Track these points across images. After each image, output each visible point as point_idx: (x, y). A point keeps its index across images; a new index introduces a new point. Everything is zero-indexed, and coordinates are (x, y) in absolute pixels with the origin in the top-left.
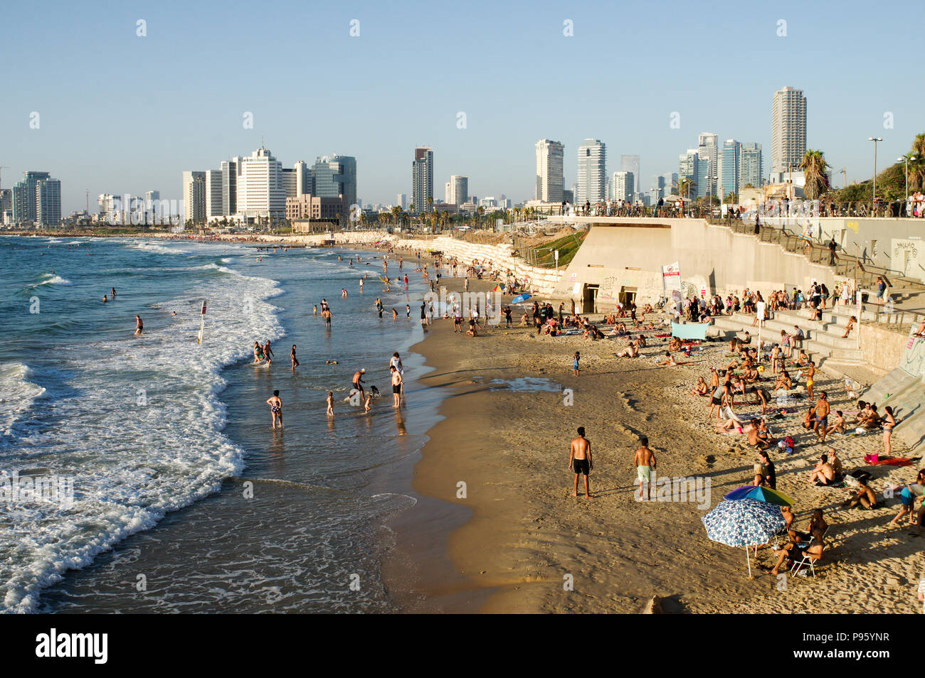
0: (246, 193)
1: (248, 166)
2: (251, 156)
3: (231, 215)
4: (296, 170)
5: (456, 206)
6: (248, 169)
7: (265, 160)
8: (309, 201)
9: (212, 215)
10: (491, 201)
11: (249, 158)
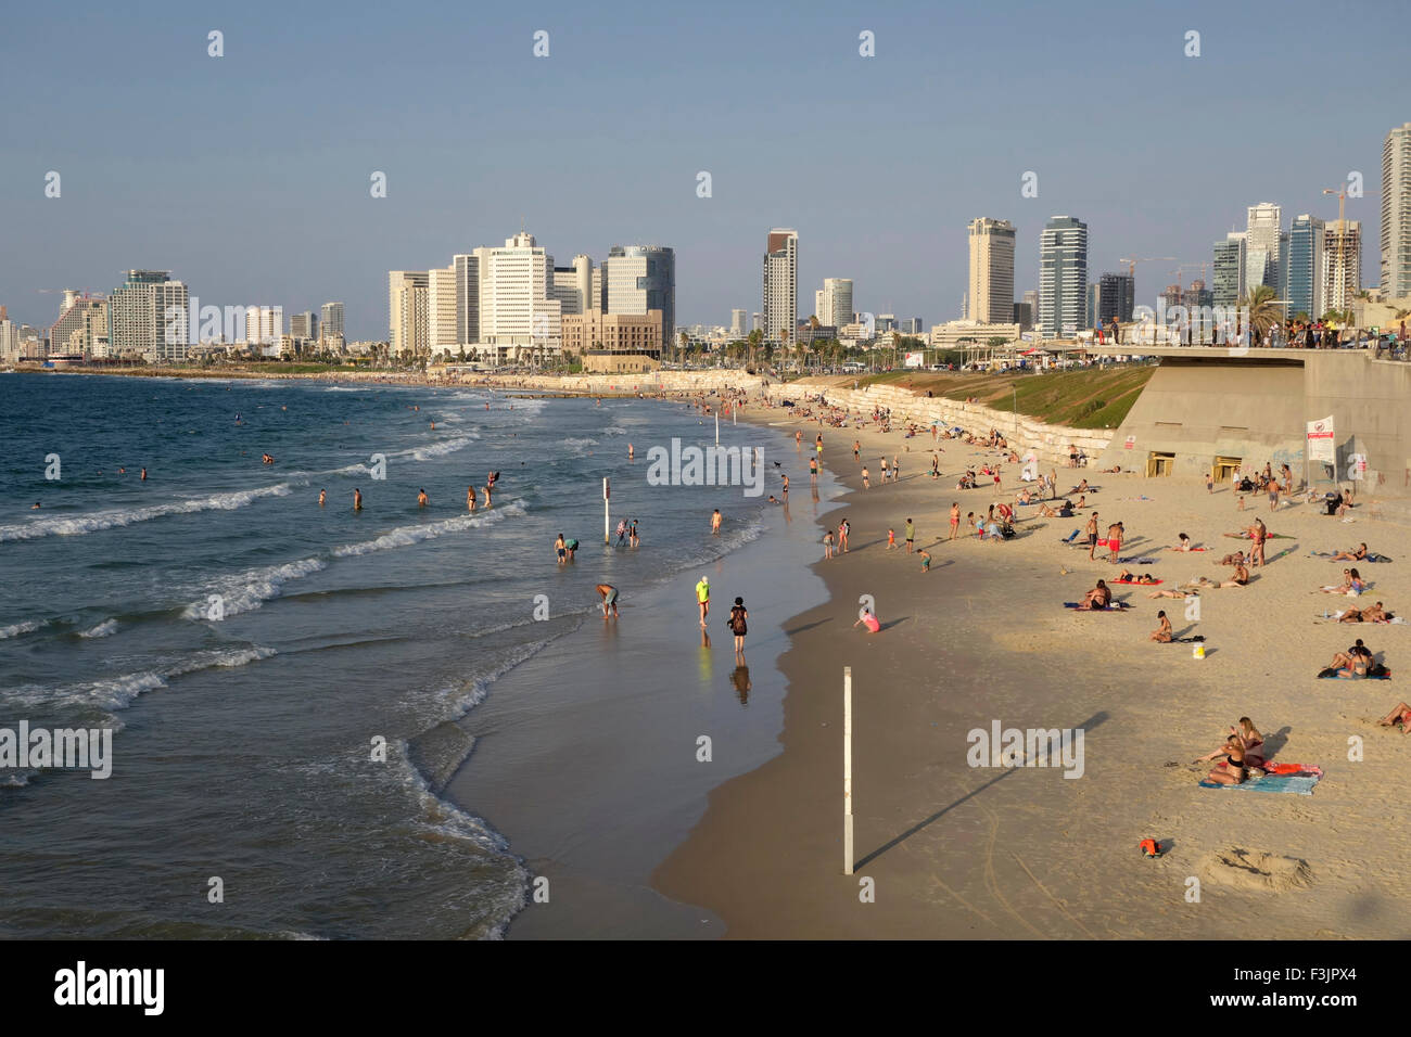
0: (495, 308)
1: (499, 263)
2: (504, 246)
3: (470, 343)
4: (574, 270)
5: (834, 329)
6: (500, 268)
7: (528, 253)
8: (598, 320)
9: (440, 342)
10: (888, 320)
11: (500, 250)
